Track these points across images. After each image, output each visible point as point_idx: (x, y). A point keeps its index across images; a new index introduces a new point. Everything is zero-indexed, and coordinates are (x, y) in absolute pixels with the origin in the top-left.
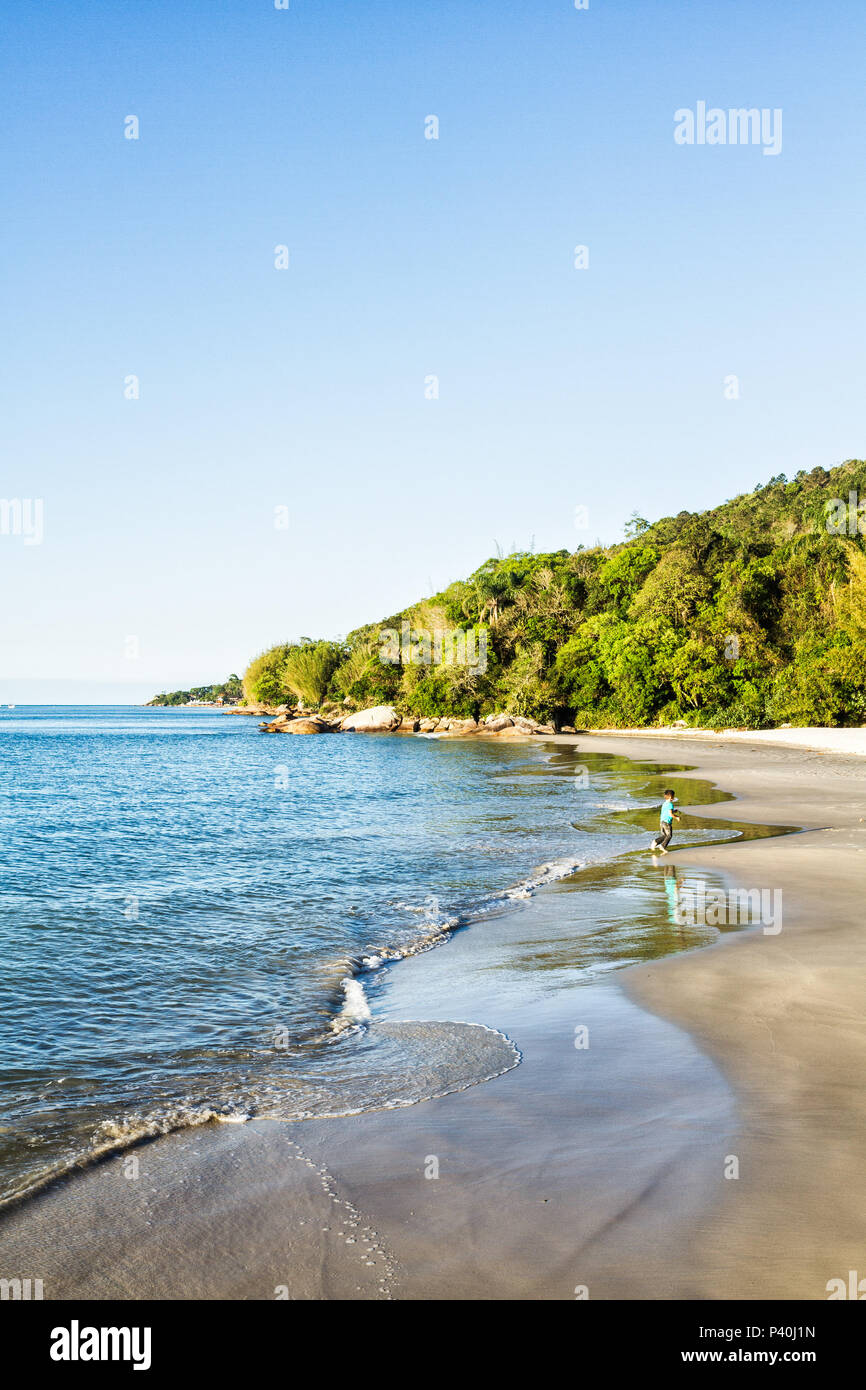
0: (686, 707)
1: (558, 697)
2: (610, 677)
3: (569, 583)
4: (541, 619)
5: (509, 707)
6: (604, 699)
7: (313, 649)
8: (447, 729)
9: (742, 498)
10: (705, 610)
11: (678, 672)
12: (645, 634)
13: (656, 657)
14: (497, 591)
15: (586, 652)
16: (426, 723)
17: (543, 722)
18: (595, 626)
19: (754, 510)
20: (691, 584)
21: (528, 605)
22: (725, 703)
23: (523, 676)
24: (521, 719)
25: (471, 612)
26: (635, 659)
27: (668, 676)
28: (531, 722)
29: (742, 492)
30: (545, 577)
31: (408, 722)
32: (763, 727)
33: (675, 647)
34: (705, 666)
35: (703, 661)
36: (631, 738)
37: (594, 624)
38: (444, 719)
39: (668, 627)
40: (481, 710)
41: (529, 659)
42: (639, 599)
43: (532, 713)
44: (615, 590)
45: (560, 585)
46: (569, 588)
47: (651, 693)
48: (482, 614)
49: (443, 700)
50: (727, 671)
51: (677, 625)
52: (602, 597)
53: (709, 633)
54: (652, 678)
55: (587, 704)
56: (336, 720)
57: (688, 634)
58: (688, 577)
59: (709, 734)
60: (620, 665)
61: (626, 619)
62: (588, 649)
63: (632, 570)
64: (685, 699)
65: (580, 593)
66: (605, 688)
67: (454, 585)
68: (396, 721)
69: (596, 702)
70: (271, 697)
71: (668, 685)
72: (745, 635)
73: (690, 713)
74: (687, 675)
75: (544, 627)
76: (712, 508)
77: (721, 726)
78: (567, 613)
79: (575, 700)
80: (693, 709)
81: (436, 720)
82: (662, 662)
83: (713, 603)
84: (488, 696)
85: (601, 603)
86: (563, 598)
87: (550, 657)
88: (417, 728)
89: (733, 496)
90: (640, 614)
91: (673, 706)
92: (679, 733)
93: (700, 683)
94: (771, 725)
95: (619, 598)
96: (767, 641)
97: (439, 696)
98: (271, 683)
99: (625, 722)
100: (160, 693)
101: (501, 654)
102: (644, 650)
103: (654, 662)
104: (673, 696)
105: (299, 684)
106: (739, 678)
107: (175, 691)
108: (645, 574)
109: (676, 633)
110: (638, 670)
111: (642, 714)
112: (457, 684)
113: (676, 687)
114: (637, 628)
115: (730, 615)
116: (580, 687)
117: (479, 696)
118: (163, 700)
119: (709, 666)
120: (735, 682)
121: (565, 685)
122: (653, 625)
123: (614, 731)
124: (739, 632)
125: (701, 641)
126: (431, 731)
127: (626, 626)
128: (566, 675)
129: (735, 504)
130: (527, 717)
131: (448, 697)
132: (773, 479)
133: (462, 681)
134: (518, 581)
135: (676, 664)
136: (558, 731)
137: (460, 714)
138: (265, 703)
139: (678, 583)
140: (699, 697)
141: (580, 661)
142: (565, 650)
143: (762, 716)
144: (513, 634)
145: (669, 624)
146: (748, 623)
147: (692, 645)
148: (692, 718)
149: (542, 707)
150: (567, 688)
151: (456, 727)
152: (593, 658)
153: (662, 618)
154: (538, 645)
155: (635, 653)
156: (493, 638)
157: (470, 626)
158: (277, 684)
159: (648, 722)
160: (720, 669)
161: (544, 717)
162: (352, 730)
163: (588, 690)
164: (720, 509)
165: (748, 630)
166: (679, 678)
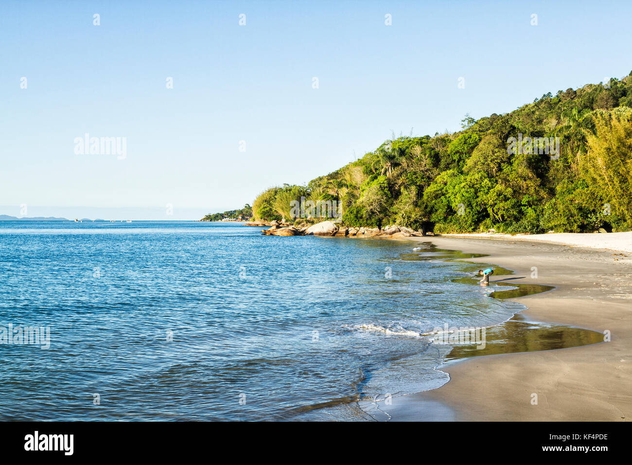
0: (495, 222)
1: (424, 216)
2: (453, 205)
3: (431, 154)
4: (415, 173)
5: (398, 222)
6: (450, 217)
7: (290, 190)
8: (363, 233)
9: (527, 106)
10: (506, 168)
11: (491, 202)
12: (473, 181)
13: (479, 194)
14: (391, 158)
15: (440, 192)
16: (352, 230)
17: (416, 230)
18: (445, 177)
19: (533, 112)
20: (498, 154)
21: (408, 166)
22: (517, 219)
23: (405, 204)
24: (404, 228)
25: (376, 169)
26: (467, 195)
27: (485, 204)
28: (410, 229)
29: (527, 103)
30: (417, 150)
31: (342, 230)
32: (538, 233)
33: (489, 188)
34: (506, 199)
35: (505, 196)
36: (465, 238)
37: (445, 176)
38: (362, 228)
39: (485, 178)
40: (382, 223)
41: (408, 196)
42: (470, 162)
43: (410, 225)
44: (456, 157)
45: (425, 155)
46: (430, 156)
47: (476, 214)
48: (383, 170)
49: (361, 217)
50: (518, 202)
51: (490, 176)
52: (449, 161)
53: (508, 181)
54: (477, 205)
55: (440, 220)
56: (303, 229)
57: (496, 182)
58: (496, 150)
59: (508, 236)
60: (459, 198)
61: (462, 173)
62: (441, 190)
63: (466, 146)
64: (495, 217)
65: (436, 159)
66: (450, 211)
67: (367, 155)
68: (336, 229)
69: (445, 219)
70: (268, 216)
71: (485, 210)
72: (528, 182)
73: (498, 225)
74: (496, 204)
75: (417, 178)
76: (510, 112)
77: (515, 232)
78: (430, 170)
79: (434, 218)
80: (499, 222)
81: (358, 228)
82: (482, 197)
83: (511, 164)
84: (386, 215)
85: (448, 164)
86: (427, 162)
87: (420, 194)
88: (347, 233)
89: (521, 105)
90: (470, 170)
91: (488, 221)
92: (492, 236)
93: (503, 208)
94: (543, 231)
95: (459, 162)
96: (540, 185)
97: (359, 216)
98: (268, 209)
99: (461, 230)
100: (208, 214)
101: (392, 192)
102: (472, 190)
103: (478, 197)
104: (488, 216)
105: (282, 209)
106: (525, 205)
107: (215, 213)
108: (473, 148)
109: (490, 181)
110: (469, 201)
111: (471, 226)
112: (369, 209)
113: (490, 210)
114: (468, 178)
115: (520, 171)
116: (436, 211)
117: (381, 215)
118: (209, 218)
119: (508, 199)
120: (522, 208)
121: (428, 209)
122: (477, 176)
123: (456, 235)
124: (525, 180)
125: (504, 185)
126: (355, 235)
127: (462, 177)
128: (429, 204)
129: (523, 109)
130: (407, 227)
131: (364, 216)
132: (544, 95)
133: (371, 207)
134: (402, 153)
135: (490, 198)
136: (424, 235)
137: (371, 225)
138: (265, 219)
139: (491, 153)
140: (503, 216)
141: (437, 197)
142: (429, 190)
143: (538, 226)
144: (400, 182)
145: (486, 176)
146: (530, 175)
147: (499, 187)
148: (498, 228)
149: (416, 221)
150: (430, 211)
151: (368, 232)
152: (443, 195)
153: (482, 172)
154: (413, 188)
155: (467, 192)
156: (389, 184)
157: (376, 178)
158: (271, 209)
159: (474, 230)
160: (514, 200)
161: (417, 227)
162: (312, 234)
163: (441, 212)
164: (514, 112)
165: (530, 179)
166: (492, 206)
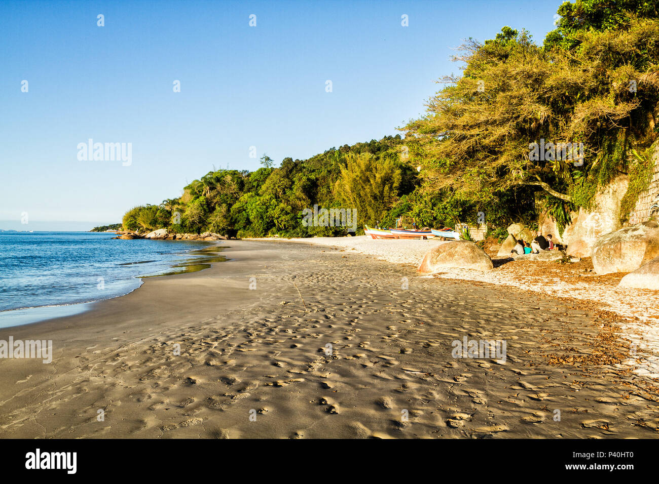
0: (279, 230)
1: (229, 225)
2: (251, 218)
3: (238, 181)
4: (226, 195)
5: (210, 229)
6: (248, 226)
7: (151, 208)
8: (187, 238)
9: (319, 155)
10: (288, 192)
11: (276, 216)
12: (264, 201)
13: (268, 210)
14: (210, 183)
15: (242, 208)
16: (178, 236)
17: (223, 235)
18: (246, 198)
19: (323, 160)
20: (283, 182)
21: (222, 189)
22: (294, 228)
23: (217, 218)
24: (214, 234)
25: (199, 192)
26: (261, 210)
27: (273, 217)
28: (219, 235)
29: (319, 153)
30: (229, 178)
31: (171, 235)
32: (306, 237)
33: (276, 206)
34: (287, 213)
35: (286, 211)
36: (256, 241)
38: (186, 234)
39: (273, 198)
40: (201, 231)
41: (221, 210)
42: (264, 187)
43: (219, 232)
44: (255, 184)
45: (234, 182)
46: (237, 183)
47: (266, 224)
48: (203, 193)
49: (185, 226)
50: (295, 215)
51: (277, 197)
52: (250, 186)
53: (289, 201)
54: (266, 218)
55: (240, 228)
56: (144, 235)
57: (281, 201)
58: (282, 179)
59: (286, 240)
60: (255, 213)
61: (258, 195)
62: (243, 207)
63: (262, 176)
64: (279, 226)
65: (241, 185)
66: (248, 222)
67: (195, 181)
68: (167, 235)
69: (244, 227)
70: (133, 227)
71: (272, 221)
72: (302, 202)
73: (281, 232)
74: (280, 217)
75: (227, 198)
76: (308, 159)
77: (289, 237)
78: (237, 193)
79: (237, 226)
80: (282, 230)
81: (183, 234)
82: (271, 212)
83: (291, 189)
84: (204, 225)
85: (250, 189)
86: (235, 187)
87: (229, 211)
88: (175, 237)
89: (316, 155)
90: (264, 192)
91: (274, 229)
92: (276, 239)
93: (284, 220)
94: (310, 236)
95: (257, 187)
96: (311, 204)
97: (183, 225)
98: (133, 222)
99: (255, 235)
100: (96, 227)
101: (209, 208)
102: (265, 207)
103: (267, 212)
104: (274, 225)
105: (144, 222)
106: (300, 218)
107: (102, 226)
108: (266, 178)
109: (276, 201)
110: (261, 215)
111: (262, 233)
112: (191, 220)
113: (275, 221)
114: (262, 198)
115: (297, 194)
116: (239, 221)
117: (200, 225)
118: (97, 229)
119: (289, 213)
120: (298, 220)
121: (233, 220)
122: (268, 197)
123: (251, 239)
124: (300, 201)
125: (286, 204)
126: (180, 239)
127: (258, 198)
128: (233, 216)
129: (316, 157)
130: (217, 233)
131: (188, 225)
132: (331, 149)
133: (193, 219)
134: (218, 180)
135: (275, 212)
136: (229, 238)
137: (192, 232)
138: (131, 230)
139: (278, 181)
140: (285, 225)
141: (239, 212)
142: (236, 206)
143: (307, 233)
144: (215, 201)
145: (274, 197)
146: (304, 197)
147: (282, 205)
148: (281, 234)
149: (223, 229)
150: (233, 222)
151: (189, 236)
152: (245, 210)
153: (272, 195)
154: (224, 205)
155: (260, 208)
156: (207, 202)
157: (198, 197)
158: (135, 222)
159: (264, 236)
160: (292, 215)
161: (224, 233)
162: (149, 238)
163: (242, 223)
164: (311, 159)
165: (304, 200)
166: (277, 218)
